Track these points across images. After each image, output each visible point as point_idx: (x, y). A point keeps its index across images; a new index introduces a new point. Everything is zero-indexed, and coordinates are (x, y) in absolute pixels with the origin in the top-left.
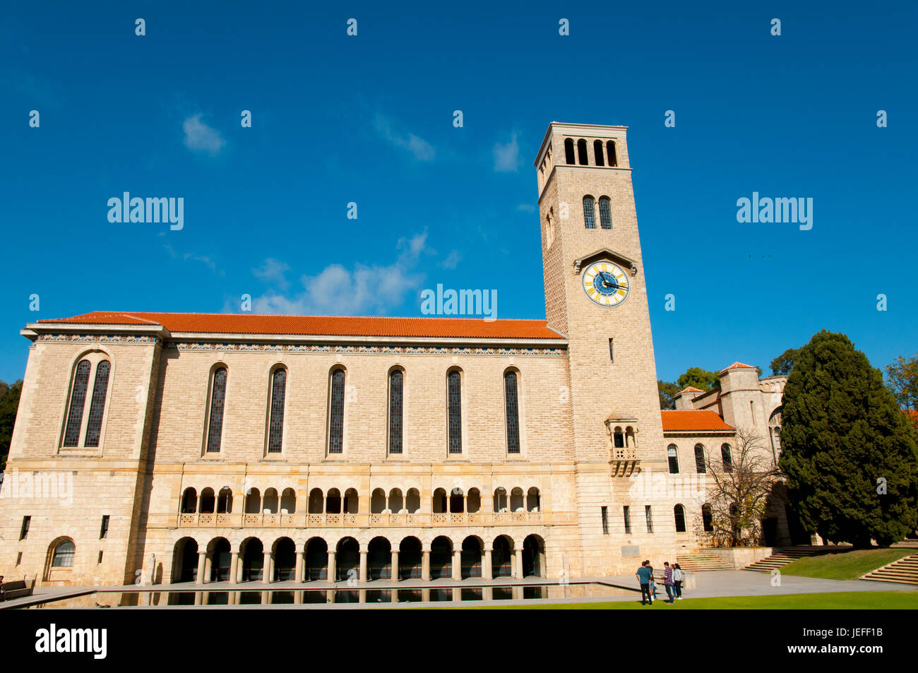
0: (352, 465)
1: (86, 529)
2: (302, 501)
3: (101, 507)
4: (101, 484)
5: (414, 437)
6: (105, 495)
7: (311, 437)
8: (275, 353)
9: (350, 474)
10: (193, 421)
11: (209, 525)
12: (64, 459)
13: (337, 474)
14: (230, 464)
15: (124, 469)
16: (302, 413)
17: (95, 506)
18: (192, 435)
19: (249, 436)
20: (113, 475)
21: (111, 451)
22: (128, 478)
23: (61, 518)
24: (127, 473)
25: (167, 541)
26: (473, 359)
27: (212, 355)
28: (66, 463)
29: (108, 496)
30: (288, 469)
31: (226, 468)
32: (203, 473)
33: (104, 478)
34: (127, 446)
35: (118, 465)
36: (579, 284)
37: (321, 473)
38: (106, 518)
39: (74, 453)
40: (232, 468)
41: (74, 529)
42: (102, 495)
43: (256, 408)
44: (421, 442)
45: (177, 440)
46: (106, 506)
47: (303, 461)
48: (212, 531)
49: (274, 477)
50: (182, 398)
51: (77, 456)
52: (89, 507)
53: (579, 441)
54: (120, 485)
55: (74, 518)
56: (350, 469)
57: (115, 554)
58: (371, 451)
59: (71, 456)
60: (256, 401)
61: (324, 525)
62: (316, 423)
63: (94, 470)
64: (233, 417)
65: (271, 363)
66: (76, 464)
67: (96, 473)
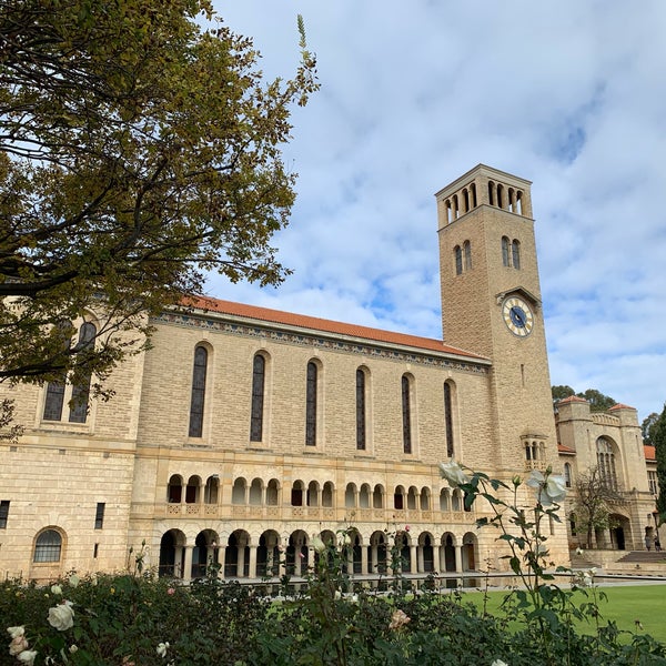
0: (330, 458)
1: (79, 517)
2: (286, 493)
3: (95, 492)
4: (93, 467)
5: (379, 435)
6: (100, 479)
7: (294, 427)
8: (259, 338)
9: (328, 468)
10: (179, 402)
11: (196, 516)
12: (48, 434)
13: (317, 467)
14: (217, 451)
15: (120, 451)
16: (285, 403)
17: (89, 492)
18: (177, 417)
19: (235, 422)
20: (106, 457)
21: (104, 429)
22: (124, 462)
23: (47, 504)
24: (123, 455)
25: (155, 534)
26: (422, 368)
27: (196, 333)
28: (51, 440)
29: (103, 480)
30: (273, 459)
31: (214, 455)
32: (191, 459)
33: (97, 460)
34: (123, 424)
35: (112, 445)
36: (500, 314)
37: (303, 465)
38: (101, 506)
39: (58, 428)
40: (220, 456)
41: (63, 518)
42: (94, 479)
43: (241, 393)
44: (384, 440)
45: (161, 421)
46: (100, 492)
47: (286, 451)
48: (200, 523)
49: (260, 467)
50: (165, 375)
51: (64, 432)
52: (81, 492)
53: (503, 451)
54: (116, 468)
55: (63, 505)
56: (328, 462)
57: (114, 547)
58: (345, 446)
59: (57, 432)
60: (242, 386)
61: (306, 518)
62: (298, 414)
63: (85, 449)
64: (220, 401)
65: (255, 349)
66: (64, 442)
67: (87, 453)
